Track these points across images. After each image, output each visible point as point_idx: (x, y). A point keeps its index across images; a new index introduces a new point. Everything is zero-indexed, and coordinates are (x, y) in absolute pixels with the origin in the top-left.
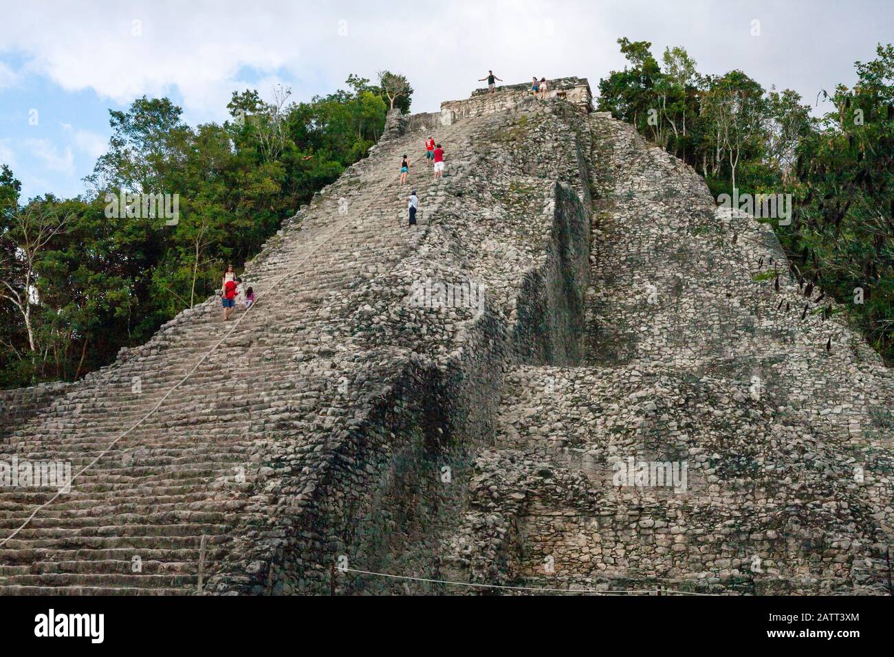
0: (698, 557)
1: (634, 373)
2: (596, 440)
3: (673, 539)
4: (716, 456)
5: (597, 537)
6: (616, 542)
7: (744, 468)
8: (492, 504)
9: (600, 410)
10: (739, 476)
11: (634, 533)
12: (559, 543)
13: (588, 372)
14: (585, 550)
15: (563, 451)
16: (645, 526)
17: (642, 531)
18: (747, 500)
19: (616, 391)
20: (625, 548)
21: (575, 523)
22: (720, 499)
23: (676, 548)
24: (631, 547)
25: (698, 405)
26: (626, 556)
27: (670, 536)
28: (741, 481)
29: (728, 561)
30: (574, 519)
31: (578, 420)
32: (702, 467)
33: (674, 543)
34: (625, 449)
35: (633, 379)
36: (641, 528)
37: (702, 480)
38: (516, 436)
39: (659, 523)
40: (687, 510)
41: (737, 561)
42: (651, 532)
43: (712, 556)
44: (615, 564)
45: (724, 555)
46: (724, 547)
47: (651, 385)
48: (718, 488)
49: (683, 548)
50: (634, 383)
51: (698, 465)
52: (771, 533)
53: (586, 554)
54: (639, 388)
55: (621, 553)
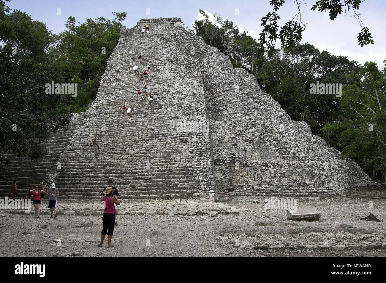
0: (279, 177)
1: (249, 123)
2: (241, 144)
3: (271, 173)
4: (277, 148)
5: (249, 173)
6: (255, 174)
7: (285, 152)
8: (221, 164)
9: (240, 135)
10: (284, 154)
11: (260, 171)
12: (238, 175)
13: (233, 123)
14: (246, 176)
15: (232, 147)
16: (263, 169)
17: (262, 171)
18: (288, 161)
19: (244, 129)
20: (257, 176)
21: (242, 169)
22: (280, 161)
23: (272, 175)
24: (259, 175)
25: (268, 133)
26: (258, 178)
27: (270, 172)
28: (285, 156)
29: (287, 178)
30: (242, 168)
31: (234, 138)
32: (274, 152)
33: (271, 174)
34: (250, 146)
35: (248, 125)
36: (262, 170)
37: (275, 156)
38: (218, 143)
39: (267, 168)
40: (273, 164)
41: (289, 179)
42: (265, 171)
43: (282, 177)
44: (255, 180)
45: (286, 177)
46: (286, 174)
47: (255, 127)
48: (279, 158)
49: (274, 175)
50: (249, 126)
51: (273, 151)
52: (298, 170)
53: (246, 178)
54: (250, 128)
55: (256, 177)
